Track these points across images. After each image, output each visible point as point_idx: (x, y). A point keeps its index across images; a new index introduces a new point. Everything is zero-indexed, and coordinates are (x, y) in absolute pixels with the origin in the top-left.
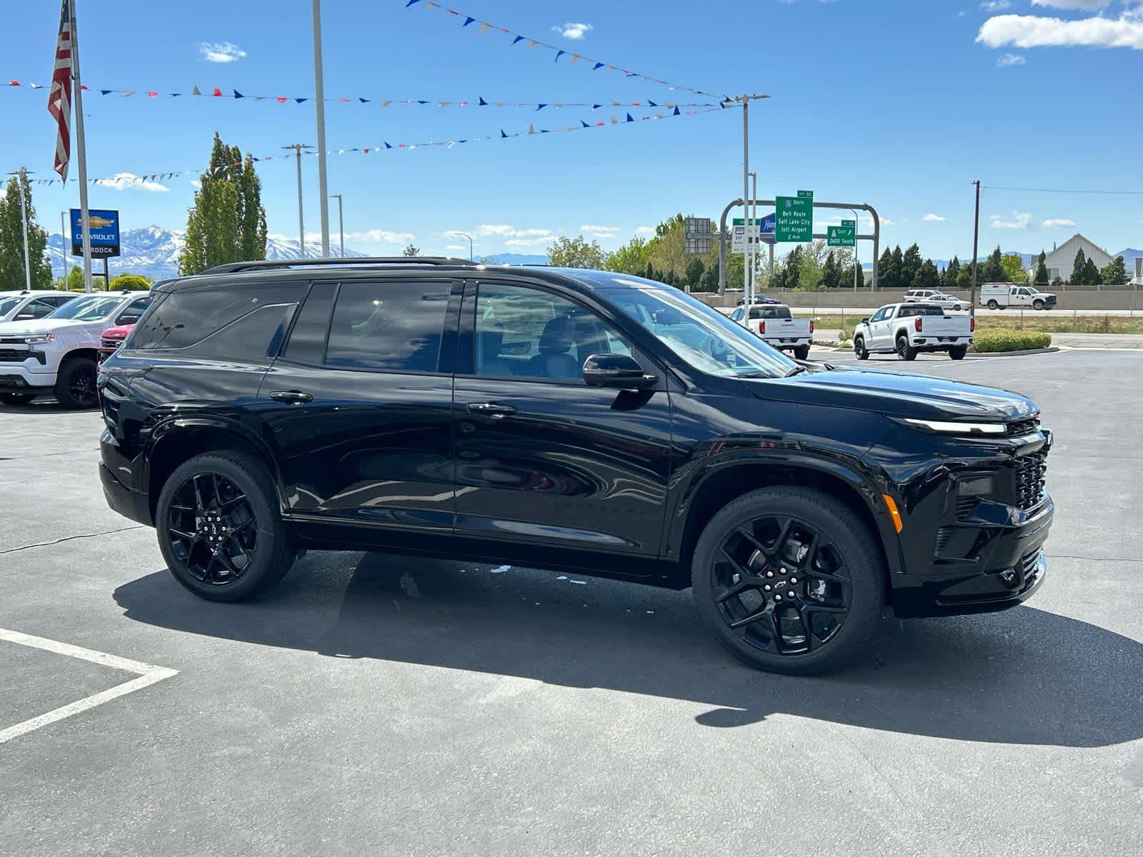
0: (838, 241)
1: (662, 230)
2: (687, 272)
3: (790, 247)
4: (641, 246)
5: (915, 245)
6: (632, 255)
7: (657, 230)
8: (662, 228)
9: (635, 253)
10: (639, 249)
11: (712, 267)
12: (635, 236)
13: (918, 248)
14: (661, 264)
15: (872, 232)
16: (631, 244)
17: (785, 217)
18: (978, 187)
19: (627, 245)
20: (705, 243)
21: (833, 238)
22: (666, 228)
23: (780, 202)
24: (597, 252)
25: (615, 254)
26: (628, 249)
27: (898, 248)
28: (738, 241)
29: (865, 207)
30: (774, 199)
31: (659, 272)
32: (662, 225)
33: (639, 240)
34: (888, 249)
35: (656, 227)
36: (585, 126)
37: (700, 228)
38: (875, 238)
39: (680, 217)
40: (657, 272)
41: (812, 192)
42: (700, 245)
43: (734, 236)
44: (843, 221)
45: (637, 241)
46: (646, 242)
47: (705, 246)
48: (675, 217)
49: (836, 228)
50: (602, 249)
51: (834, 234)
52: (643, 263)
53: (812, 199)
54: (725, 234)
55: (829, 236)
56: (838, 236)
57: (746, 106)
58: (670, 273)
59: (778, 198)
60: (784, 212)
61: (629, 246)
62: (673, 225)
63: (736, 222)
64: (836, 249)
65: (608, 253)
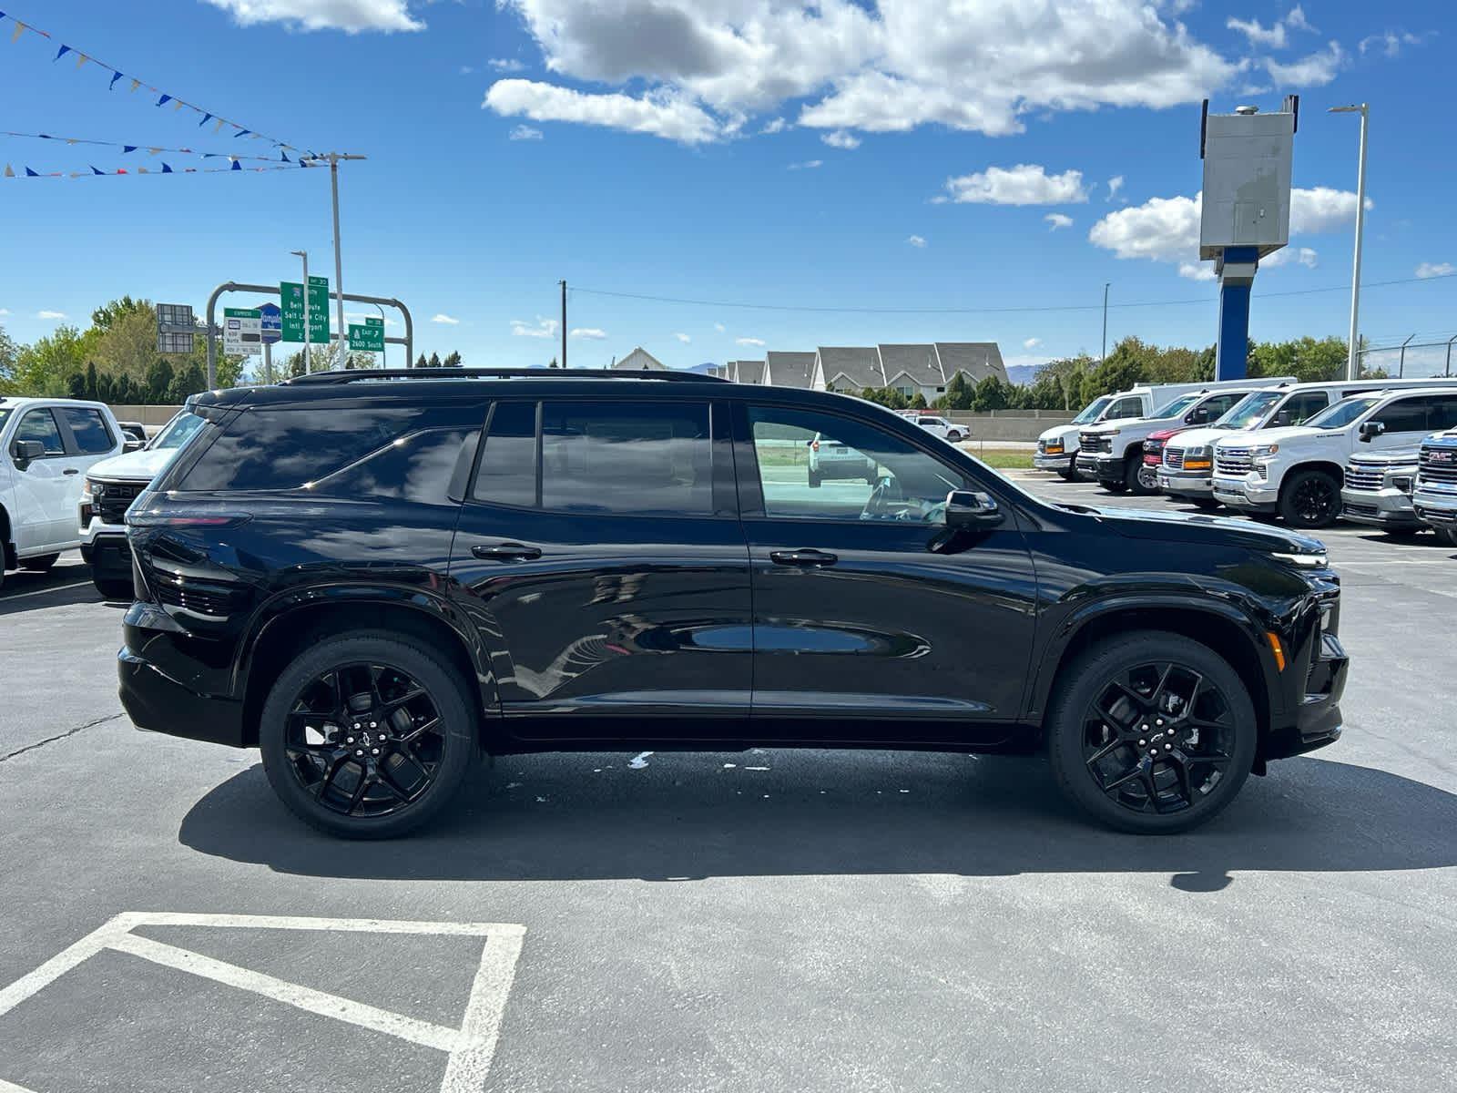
0: (362, 344)
1: (103, 318)
2: (149, 378)
3: (295, 348)
4: (72, 338)
5: (456, 353)
6: (59, 351)
7: (93, 317)
8: (101, 315)
9: (63, 348)
10: (68, 342)
11: (185, 372)
12: (63, 324)
13: (459, 358)
14: (106, 366)
15: (404, 335)
16: (57, 336)
17: (295, 310)
18: (564, 288)
19: (52, 336)
20: (186, 339)
21: (355, 340)
22: (107, 315)
23: (287, 290)
24: (5, 345)
25: (33, 348)
26: (53, 342)
27: (435, 357)
28: (232, 338)
29: (395, 303)
30: (278, 285)
31: (106, 375)
32: (102, 312)
33: (69, 330)
34: (423, 357)
35: (93, 313)
36: (97, 172)
37: (179, 318)
38: (408, 342)
39: (128, 302)
40: (102, 375)
41: (327, 280)
42: (180, 341)
43: (227, 331)
44: (367, 319)
45: (67, 331)
46: (81, 334)
47: (186, 342)
48: (120, 301)
49: (360, 328)
50: (13, 341)
51: (357, 335)
52: (78, 363)
53: (327, 289)
54: (213, 328)
55: (350, 338)
56: (363, 338)
57: (334, 167)
58: (122, 378)
59: (283, 284)
60: (292, 303)
61: (54, 337)
62: (117, 311)
63: (229, 312)
64: (355, 354)
65: (21, 346)
